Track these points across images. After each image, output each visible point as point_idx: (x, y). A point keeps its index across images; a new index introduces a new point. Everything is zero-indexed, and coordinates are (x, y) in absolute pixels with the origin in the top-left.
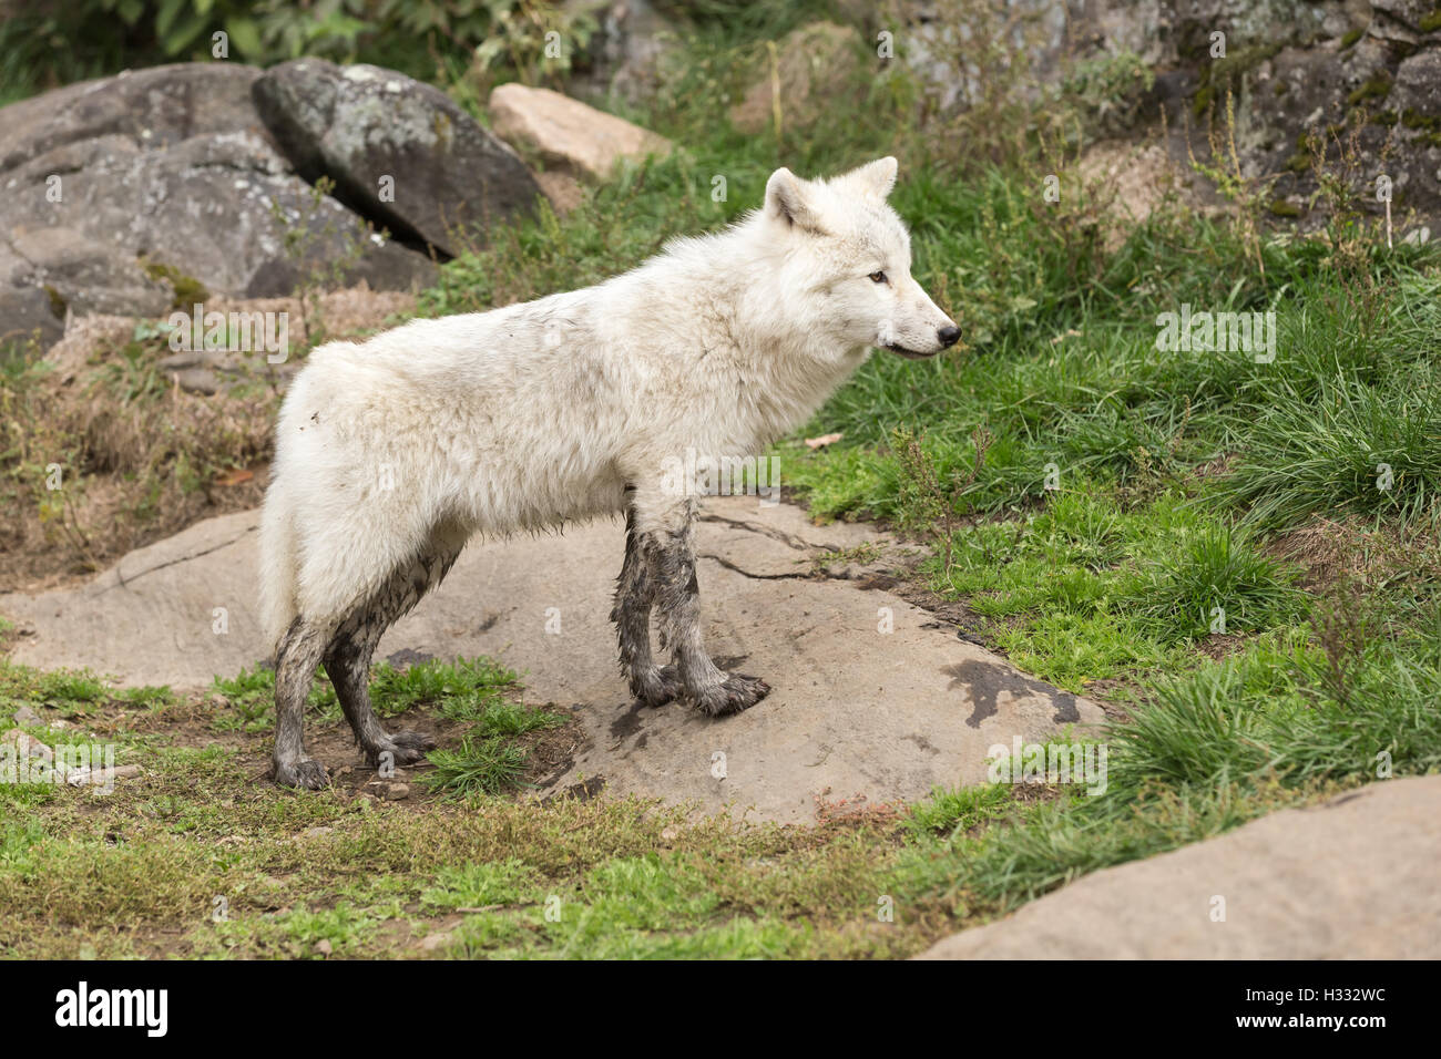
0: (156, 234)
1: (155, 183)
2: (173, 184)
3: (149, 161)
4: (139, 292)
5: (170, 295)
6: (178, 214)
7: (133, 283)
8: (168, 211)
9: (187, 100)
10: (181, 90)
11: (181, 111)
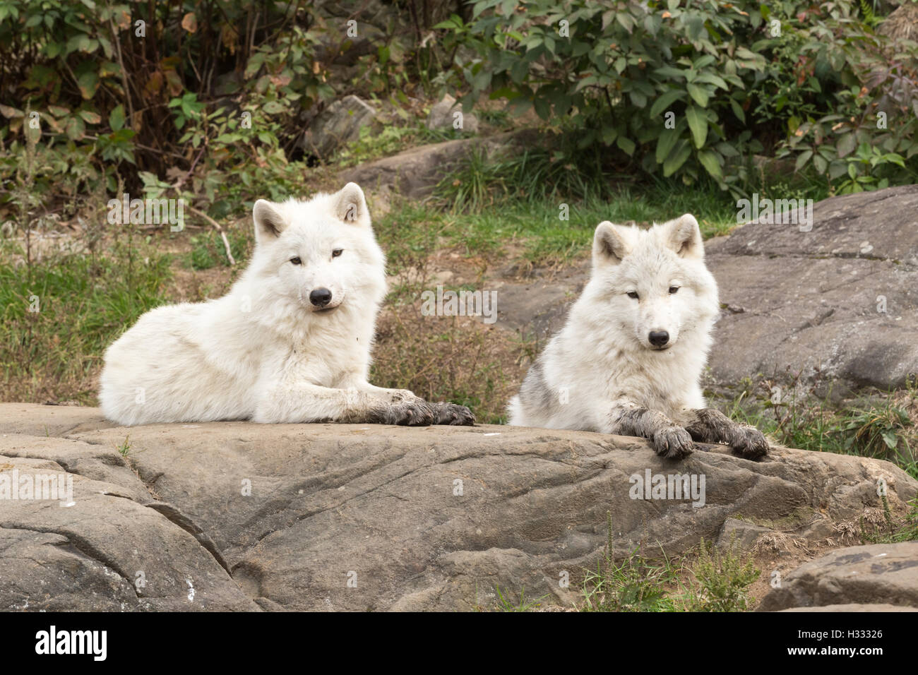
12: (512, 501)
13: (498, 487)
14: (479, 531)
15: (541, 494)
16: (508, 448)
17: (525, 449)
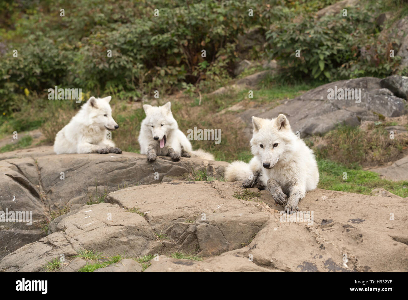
0: (371, 107)
1: (369, 98)
2: (373, 98)
3: (367, 94)
4: (373, 117)
5: (378, 117)
6: (375, 103)
7: (371, 115)
8: (372, 103)
9: (366, 83)
10: (365, 82)
11: (365, 85)
12: (109, 173)
13: (106, 170)
14: (99, 181)
15: (116, 171)
16: (111, 160)
17: (115, 160)
